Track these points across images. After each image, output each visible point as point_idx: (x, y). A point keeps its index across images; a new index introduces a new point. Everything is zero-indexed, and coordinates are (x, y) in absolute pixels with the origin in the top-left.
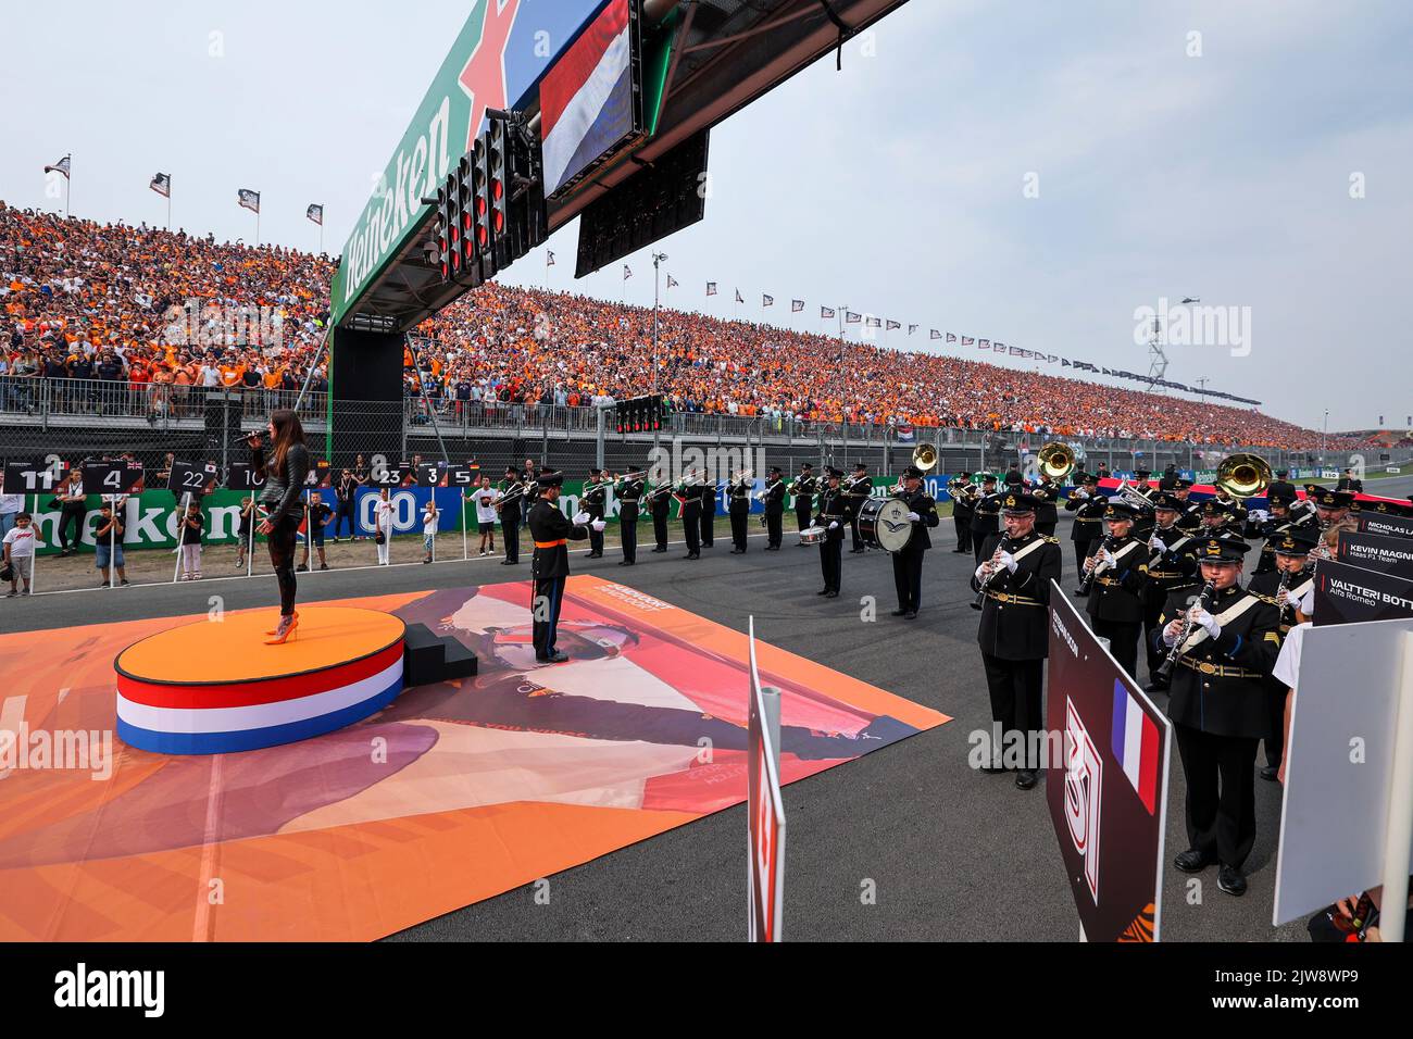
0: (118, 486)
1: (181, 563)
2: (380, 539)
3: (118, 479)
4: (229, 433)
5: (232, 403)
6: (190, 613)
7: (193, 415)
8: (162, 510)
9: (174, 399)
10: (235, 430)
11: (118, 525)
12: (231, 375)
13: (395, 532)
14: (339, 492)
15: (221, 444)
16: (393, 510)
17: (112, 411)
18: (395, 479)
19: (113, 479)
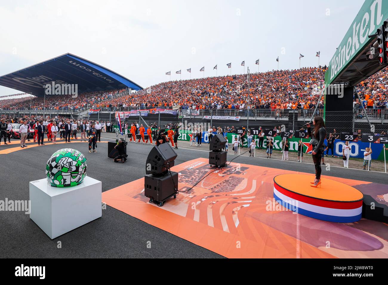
0: (271, 135)
1: (284, 156)
2: (345, 158)
3: (271, 133)
4: (295, 122)
5: (296, 113)
6: (287, 170)
7: (285, 117)
8: (279, 141)
9: (281, 113)
10: (296, 121)
11: (271, 144)
12: (294, 106)
13: (351, 157)
14: (328, 141)
15: (292, 125)
16: (350, 149)
17: (268, 116)
18: (351, 138)
19: (270, 133)
